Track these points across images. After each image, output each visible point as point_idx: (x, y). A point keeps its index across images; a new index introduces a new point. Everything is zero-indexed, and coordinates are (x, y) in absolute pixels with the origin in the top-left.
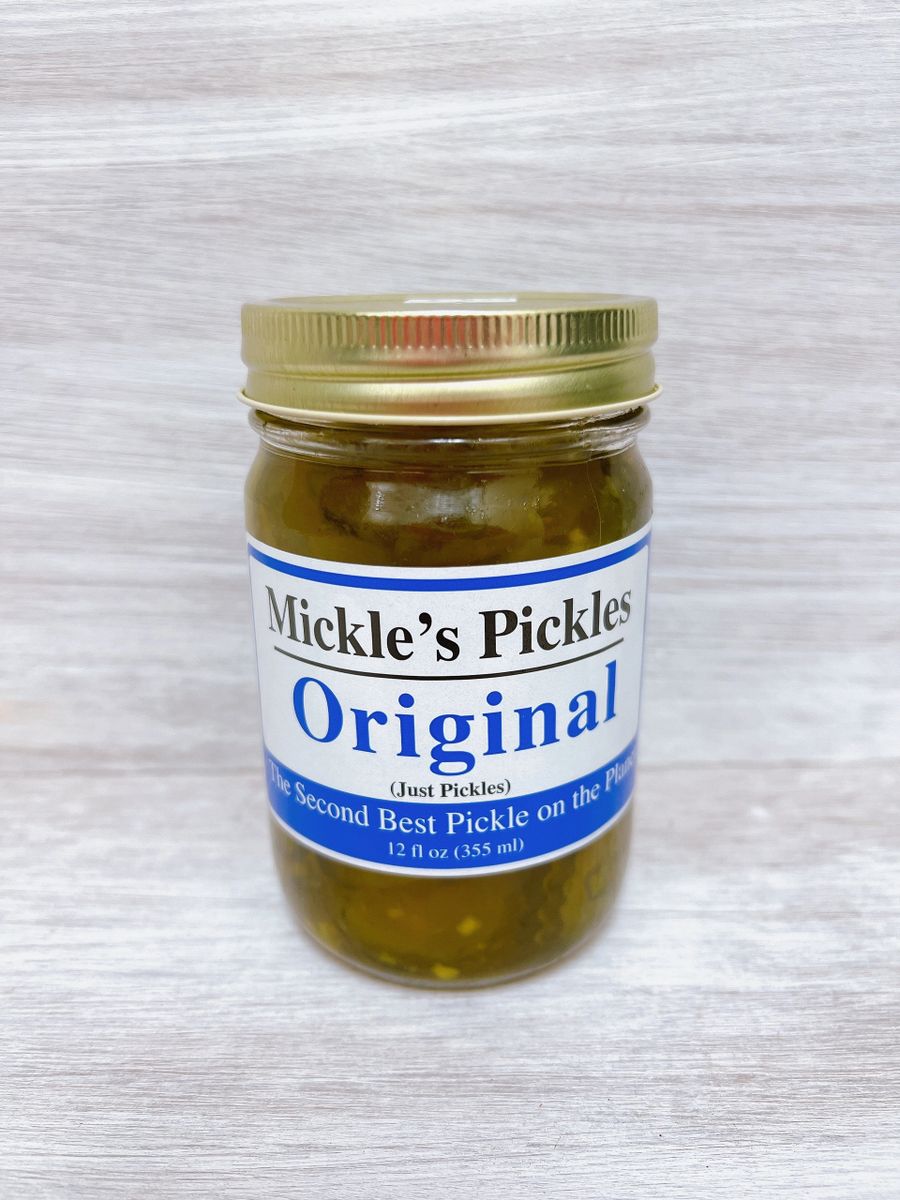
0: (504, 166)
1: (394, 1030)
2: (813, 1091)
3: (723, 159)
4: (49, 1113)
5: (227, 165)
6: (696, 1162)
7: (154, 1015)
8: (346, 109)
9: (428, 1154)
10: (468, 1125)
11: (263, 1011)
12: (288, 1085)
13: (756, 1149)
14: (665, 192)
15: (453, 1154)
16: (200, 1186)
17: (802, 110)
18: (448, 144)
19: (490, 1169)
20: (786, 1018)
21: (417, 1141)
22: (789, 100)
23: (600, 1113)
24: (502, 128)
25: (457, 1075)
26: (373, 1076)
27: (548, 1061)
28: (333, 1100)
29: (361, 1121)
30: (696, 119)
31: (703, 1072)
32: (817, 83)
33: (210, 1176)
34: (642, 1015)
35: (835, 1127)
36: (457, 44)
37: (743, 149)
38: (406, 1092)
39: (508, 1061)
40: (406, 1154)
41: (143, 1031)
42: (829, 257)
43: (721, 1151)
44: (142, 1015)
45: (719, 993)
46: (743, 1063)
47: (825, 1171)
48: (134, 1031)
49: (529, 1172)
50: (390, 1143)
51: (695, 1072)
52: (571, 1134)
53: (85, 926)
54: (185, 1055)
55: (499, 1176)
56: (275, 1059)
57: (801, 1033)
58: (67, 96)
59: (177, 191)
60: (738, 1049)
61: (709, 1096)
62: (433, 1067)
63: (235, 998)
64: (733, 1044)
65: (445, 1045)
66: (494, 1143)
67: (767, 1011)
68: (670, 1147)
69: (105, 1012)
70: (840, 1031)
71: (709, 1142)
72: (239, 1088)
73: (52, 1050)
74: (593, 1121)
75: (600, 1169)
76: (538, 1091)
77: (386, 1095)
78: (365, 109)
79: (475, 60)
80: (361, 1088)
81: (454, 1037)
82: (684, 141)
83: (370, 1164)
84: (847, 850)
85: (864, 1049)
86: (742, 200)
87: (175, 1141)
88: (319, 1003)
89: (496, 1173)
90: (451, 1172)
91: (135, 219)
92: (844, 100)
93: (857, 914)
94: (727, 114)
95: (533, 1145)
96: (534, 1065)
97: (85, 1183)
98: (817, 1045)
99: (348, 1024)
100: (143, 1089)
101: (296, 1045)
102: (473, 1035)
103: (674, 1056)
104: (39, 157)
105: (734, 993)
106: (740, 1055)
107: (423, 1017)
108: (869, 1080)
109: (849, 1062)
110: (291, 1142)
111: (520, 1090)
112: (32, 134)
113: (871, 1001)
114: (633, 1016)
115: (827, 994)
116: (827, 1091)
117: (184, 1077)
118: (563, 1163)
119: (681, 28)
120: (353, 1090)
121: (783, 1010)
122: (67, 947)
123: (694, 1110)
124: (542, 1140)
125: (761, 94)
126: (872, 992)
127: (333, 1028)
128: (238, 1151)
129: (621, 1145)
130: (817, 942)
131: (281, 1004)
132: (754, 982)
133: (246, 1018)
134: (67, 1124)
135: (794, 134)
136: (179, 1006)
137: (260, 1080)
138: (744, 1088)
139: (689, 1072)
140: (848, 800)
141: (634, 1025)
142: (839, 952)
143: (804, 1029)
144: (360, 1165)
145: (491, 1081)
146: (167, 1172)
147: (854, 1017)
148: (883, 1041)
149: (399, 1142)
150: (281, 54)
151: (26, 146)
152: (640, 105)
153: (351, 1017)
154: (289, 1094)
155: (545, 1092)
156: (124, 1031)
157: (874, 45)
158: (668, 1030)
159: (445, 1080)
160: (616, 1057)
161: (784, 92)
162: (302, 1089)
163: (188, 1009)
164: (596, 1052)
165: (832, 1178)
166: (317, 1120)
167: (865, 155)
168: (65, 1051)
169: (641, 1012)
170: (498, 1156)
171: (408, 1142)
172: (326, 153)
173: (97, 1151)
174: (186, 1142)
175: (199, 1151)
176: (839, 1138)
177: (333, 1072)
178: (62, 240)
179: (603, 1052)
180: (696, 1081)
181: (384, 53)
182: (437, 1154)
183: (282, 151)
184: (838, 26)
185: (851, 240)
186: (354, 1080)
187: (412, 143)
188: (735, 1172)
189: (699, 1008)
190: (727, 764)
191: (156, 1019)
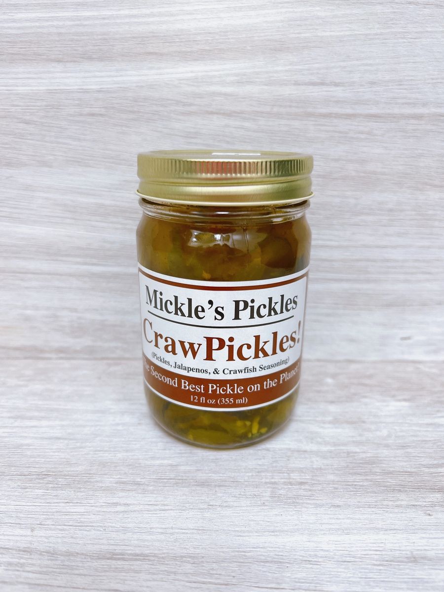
0: (220, 94)
1: (158, 462)
2: (331, 488)
3: (316, 92)
4: (10, 489)
5: (99, 91)
6: (277, 513)
7: (57, 454)
8: (151, 68)
9: (166, 508)
10: (184, 497)
11: (103, 454)
12: (111, 481)
13: (303, 509)
14: (290, 106)
15: (177, 508)
16: (70, 517)
17: (351, 72)
18: (195, 84)
19: (191, 513)
20: (325, 462)
21: (162, 503)
22: (345, 67)
23: (240, 494)
24: (219, 77)
25: (182, 479)
26: (147, 479)
27: (221, 475)
28: (129, 487)
29: (140, 495)
30: (303, 75)
31: (286, 480)
32: (357, 60)
33: (75, 514)
34: (264, 459)
35: (338, 502)
36: (199, 41)
37: (325, 88)
38: (160, 485)
39: (205, 475)
40: (157, 507)
41: (51, 460)
42: (363, 136)
43: (288, 509)
44: (51, 454)
45: (298, 451)
46: (304, 477)
47: (330, 518)
48: (48, 460)
49: (207, 515)
50: (151, 503)
51: (283, 480)
52: (227, 502)
53: (31, 419)
54: (68, 469)
55: (195, 516)
56: (106, 472)
57: (330, 467)
58: (29, 60)
59: (77, 102)
60: (303, 472)
61: (287, 490)
62: (172, 476)
63: (92, 448)
64: (301, 470)
65: (179, 468)
66: (194, 504)
67: (317, 459)
68: (268, 507)
69: (36, 452)
70: (348, 467)
71: (284, 506)
72: (90, 482)
73: (13, 466)
74: (237, 497)
75: (237, 514)
76: (215, 486)
77: (151, 486)
78: (159, 68)
79: (207, 48)
80: (141, 483)
81: (183, 465)
82: (299, 85)
83: (142, 510)
84: (365, 397)
85: (356, 474)
86: (324, 111)
87: (61, 501)
88: (127, 451)
89: (193, 515)
90: (175, 514)
91: (59, 114)
92: (369, 68)
93: (364, 422)
94: (318, 73)
95: (210, 505)
96: (215, 477)
97: (23, 516)
98: (336, 472)
99: (138, 459)
100: (49, 481)
101: (116, 467)
102: (191, 464)
103: (275, 474)
104: (17, 86)
105: (305, 451)
106: (303, 475)
107: (170, 457)
108: (355, 485)
109: (349, 478)
110: (110, 502)
111: (208, 485)
112: (14, 76)
113: (364, 455)
114: (260, 459)
115: (344, 453)
116: (337, 489)
117: (67, 477)
118: (222, 512)
119: (297, 35)
120: (138, 484)
121: (324, 458)
122: (21, 427)
123: (280, 494)
124: (214, 504)
125: (333, 65)
126: (364, 452)
127: (132, 460)
128: (88, 505)
129: (247, 506)
130: (345, 432)
131: (111, 451)
132: (314, 447)
133: (95, 456)
134: (16, 494)
135: (347, 82)
136: (68, 451)
137: (99, 479)
138: (302, 487)
139: (280, 480)
140: (370, 377)
141: (260, 462)
142: (353, 437)
143: (332, 465)
144: (138, 511)
145: (196, 482)
146: (57, 512)
147: (355, 461)
148: (364, 471)
149: (155, 503)
150: (123, 43)
151: (11, 81)
152: (280, 68)
153: (140, 457)
154: (111, 484)
155: (218, 486)
156: (43, 460)
157: (383, 43)
158: (274, 465)
159: (177, 481)
160: (250, 474)
161: (342, 64)
162: (116, 483)
163: (72, 452)
164: (242, 472)
165: (333, 521)
166: (121, 494)
167: (379, 92)
168: (18, 467)
169: (264, 458)
170: (195, 509)
171: (158, 503)
172: (142, 87)
173: (28, 504)
174: (66, 501)
175: (71, 504)
176: (338, 506)
177: (130, 477)
178: (27, 123)
179: (245, 472)
180: (282, 484)
181: (168, 44)
182: (170, 507)
183: (122, 86)
184: (367, 35)
185: (373, 129)
186: (139, 480)
187: (180, 83)
188: (293, 517)
189: (289, 457)
190: (319, 360)
191: (58, 455)
